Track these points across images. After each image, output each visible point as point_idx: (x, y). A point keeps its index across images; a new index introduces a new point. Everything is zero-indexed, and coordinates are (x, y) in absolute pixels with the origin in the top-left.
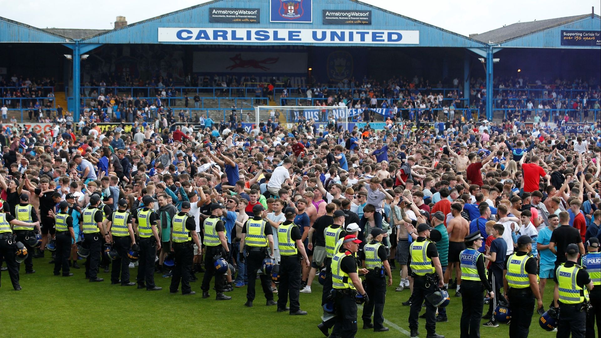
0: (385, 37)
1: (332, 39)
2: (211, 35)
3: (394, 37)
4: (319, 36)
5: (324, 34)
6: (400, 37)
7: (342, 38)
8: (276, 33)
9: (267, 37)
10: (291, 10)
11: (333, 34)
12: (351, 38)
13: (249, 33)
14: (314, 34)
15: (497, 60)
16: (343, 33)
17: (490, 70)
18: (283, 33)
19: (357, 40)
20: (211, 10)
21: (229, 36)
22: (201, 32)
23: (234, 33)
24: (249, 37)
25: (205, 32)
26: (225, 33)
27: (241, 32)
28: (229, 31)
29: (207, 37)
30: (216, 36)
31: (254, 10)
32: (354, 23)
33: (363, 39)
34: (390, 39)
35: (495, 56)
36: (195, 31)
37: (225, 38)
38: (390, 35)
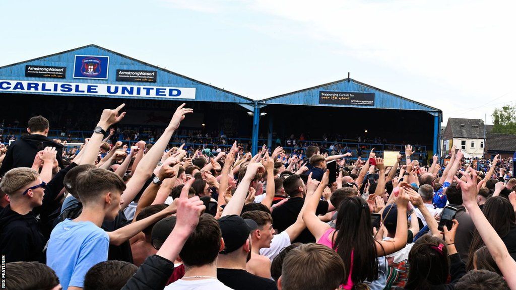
0: (167, 92)
1: (123, 93)
2: (25, 86)
3: (175, 93)
4: (113, 90)
5: (117, 89)
6: (179, 93)
7: (131, 92)
8: (77, 87)
9: (70, 90)
10: (91, 69)
11: (124, 89)
12: (139, 92)
13: (56, 86)
14: (109, 89)
15: (263, 114)
16: (132, 89)
17: (256, 121)
18: (83, 87)
19: (143, 94)
20: (27, 67)
21: (40, 87)
22: (18, 84)
23: (44, 85)
24: (56, 89)
25: (21, 84)
26: (37, 85)
27: (50, 85)
28: (40, 84)
29: (22, 88)
30: (29, 87)
31: (61, 68)
32: (142, 81)
33: (148, 93)
34: (171, 94)
35: (262, 110)
36: (13, 83)
37: (36, 89)
38: (171, 91)
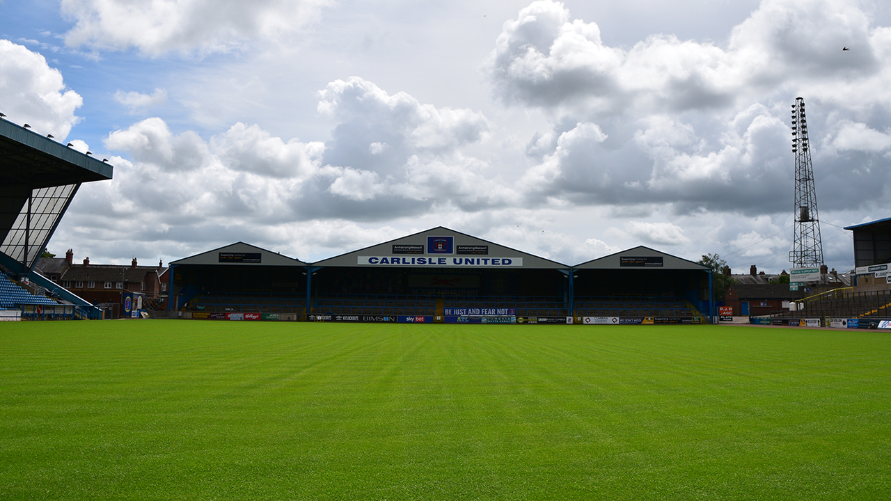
0: (500, 262)
1: (466, 263)
2: (390, 261)
3: (506, 262)
4: (458, 261)
5: (461, 260)
6: (510, 262)
7: (472, 262)
8: (430, 260)
9: (425, 262)
10: (440, 247)
11: (467, 260)
12: (478, 263)
13: (413, 260)
14: (455, 260)
15: (576, 276)
16: (473, 260)
17: (571, 283)
18: (435, 260)
19: (482, 263)
20: (394, 246)
21: (401, 261)
22: (384, 259)
23: (404, 259)
24: (413, 262)
25: (386, 259)
26: (399, 259)
27: (409, 259)
28: (401, 258)
29: (387, 262)
30: (393, 261)
31: (420, 246)
32: (480, 253)
33: (486, 263)
34: (503, 263)
35: (575, 274)
36: (380, 259)
37: (399, 263)
38: (503, 260)
